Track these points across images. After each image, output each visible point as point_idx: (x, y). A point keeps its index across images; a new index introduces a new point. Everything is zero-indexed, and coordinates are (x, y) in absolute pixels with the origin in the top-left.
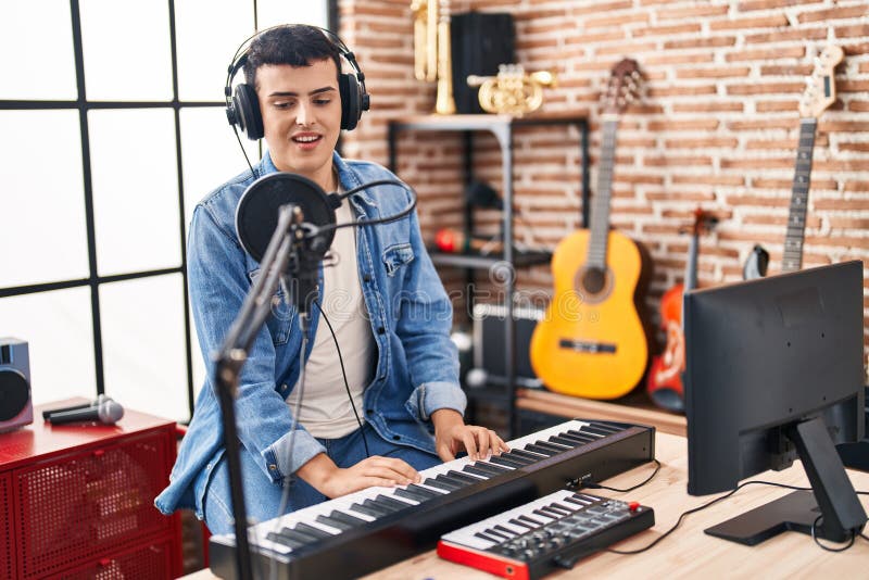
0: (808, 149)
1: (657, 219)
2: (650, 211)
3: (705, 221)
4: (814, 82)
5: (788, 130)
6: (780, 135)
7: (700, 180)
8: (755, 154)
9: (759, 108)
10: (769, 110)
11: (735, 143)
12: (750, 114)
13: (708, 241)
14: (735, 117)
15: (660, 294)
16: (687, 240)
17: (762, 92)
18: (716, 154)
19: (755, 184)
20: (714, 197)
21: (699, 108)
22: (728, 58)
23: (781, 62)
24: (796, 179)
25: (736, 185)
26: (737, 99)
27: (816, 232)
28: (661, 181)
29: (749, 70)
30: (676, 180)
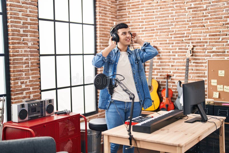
0: (188, 63)
1: (159, 76)
2: (157, 75)
3: (169, 77)
4: (188, 51)
5: (184, 60)
6: (182, 60)
7: (167, 69)
8: (178, 64)
9: (178, 55)
10: (180, 56)
11: (174, 62)
12: (177, 57)
13: (169, 80)
14: (174, 57)
15: (161, 91)
16: (166, 80)
17: (179, 53)
18: (170, 64)
19: (178, 69)
20: (170, 72)
21: (167, 56)
22: (172, 46)
23: (182, 47)
24: (186, 68)
25: (174, 70)
26: (174, 54)
27: (189, 78)
28: (160, 69)
29: (176, 49)
30: (163, 69)
